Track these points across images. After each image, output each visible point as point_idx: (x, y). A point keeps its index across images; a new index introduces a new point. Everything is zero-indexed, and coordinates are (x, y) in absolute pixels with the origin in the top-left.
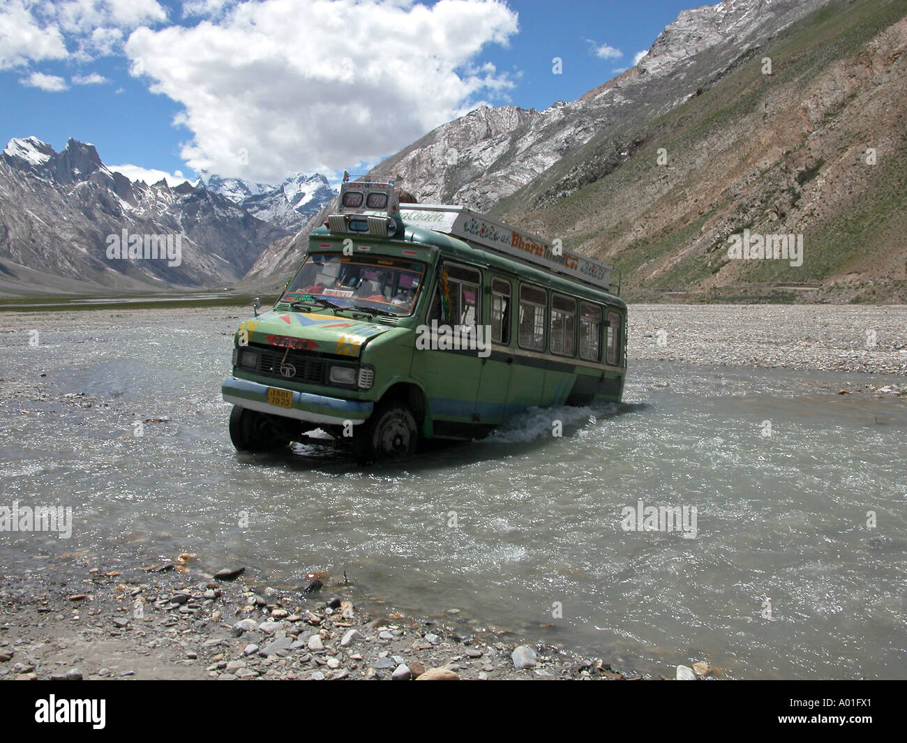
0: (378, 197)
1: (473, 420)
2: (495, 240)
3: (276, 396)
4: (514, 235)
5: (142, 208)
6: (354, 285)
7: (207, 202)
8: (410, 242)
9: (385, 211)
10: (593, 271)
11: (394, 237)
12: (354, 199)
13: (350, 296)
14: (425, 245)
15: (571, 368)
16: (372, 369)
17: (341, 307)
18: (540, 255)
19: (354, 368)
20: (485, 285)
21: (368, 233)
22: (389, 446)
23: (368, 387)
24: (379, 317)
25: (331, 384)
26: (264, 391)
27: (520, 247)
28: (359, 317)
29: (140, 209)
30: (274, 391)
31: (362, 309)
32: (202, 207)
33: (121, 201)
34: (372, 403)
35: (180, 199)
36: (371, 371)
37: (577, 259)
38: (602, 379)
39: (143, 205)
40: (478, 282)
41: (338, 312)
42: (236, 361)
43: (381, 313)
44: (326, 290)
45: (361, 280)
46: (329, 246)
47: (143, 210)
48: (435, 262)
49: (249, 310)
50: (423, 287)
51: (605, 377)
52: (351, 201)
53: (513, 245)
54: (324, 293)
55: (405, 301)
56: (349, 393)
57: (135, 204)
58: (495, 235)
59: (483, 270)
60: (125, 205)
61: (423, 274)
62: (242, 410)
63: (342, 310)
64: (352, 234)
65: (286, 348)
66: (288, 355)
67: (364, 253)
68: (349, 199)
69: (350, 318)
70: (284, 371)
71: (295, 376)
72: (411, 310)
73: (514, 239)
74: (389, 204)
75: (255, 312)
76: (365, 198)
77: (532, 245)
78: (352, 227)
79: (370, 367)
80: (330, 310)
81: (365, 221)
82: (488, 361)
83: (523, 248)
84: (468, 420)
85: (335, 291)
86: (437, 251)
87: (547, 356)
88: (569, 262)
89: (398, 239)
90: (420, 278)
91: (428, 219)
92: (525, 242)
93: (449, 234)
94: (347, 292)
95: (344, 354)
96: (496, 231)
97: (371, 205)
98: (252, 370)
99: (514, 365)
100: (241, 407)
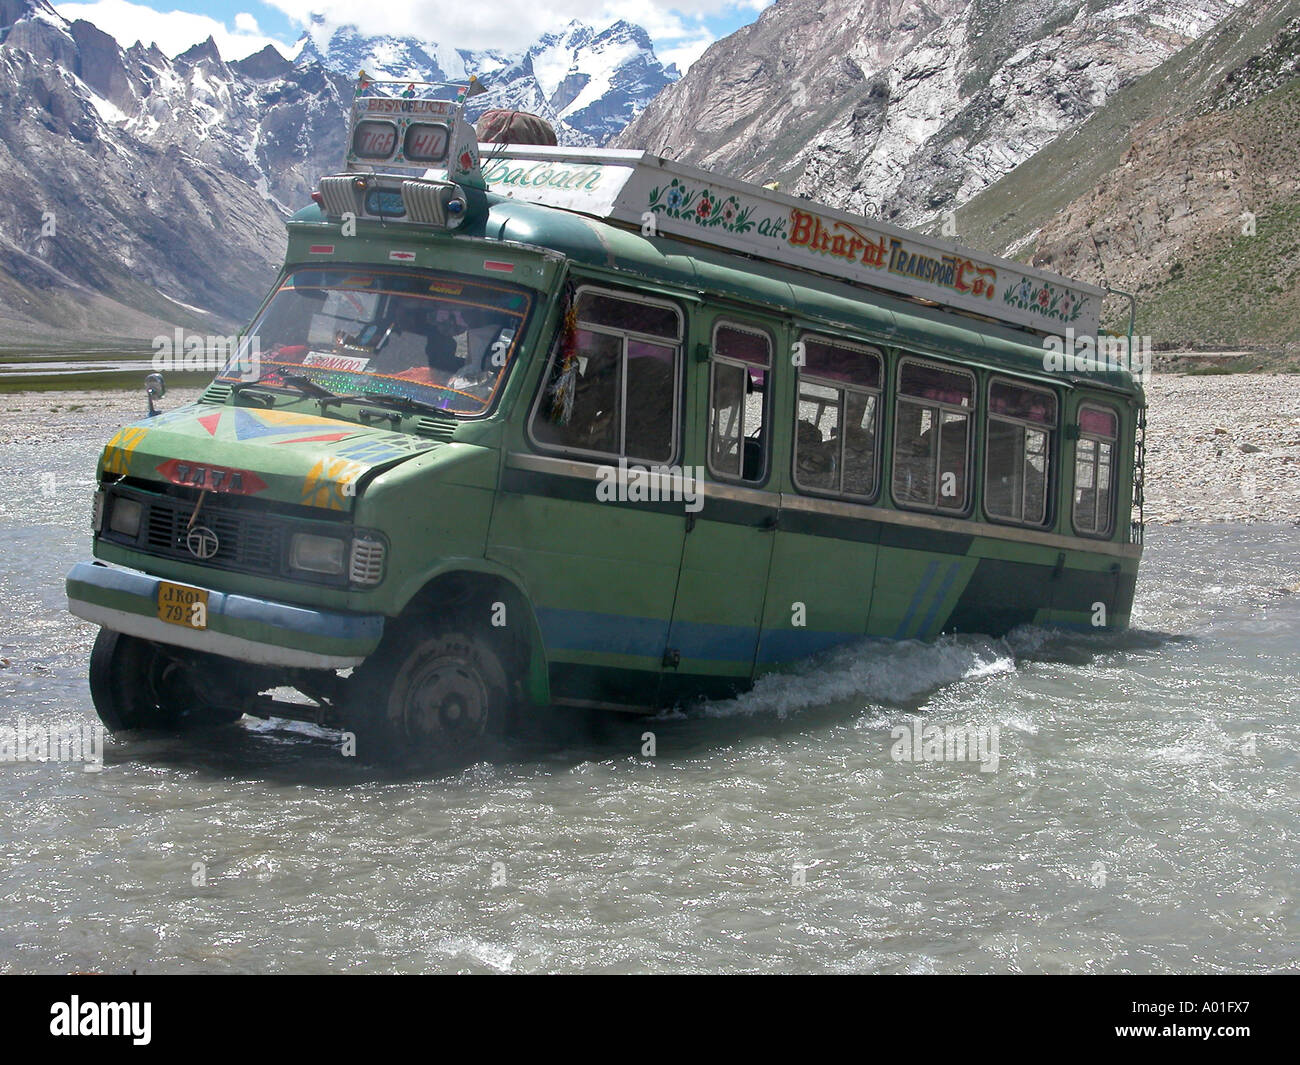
0: (430, 133)
1: (664, 665)
2: (741, 229)
3: (174, 603)
4: (798, 215)
5: (151, 119)
6: (372, 344)
7: (326, 101)
8: (495, 241)
9: (444, 167)
10: (1044, 299)
11: (462, 229)
12: (379, 138)
13: (360, 369)
14: (529, 247)
15: (959, 544)
16: (382, 540)
17: (339, 394)
18: (879, 263)
19: (342, 538)
20: (693, 341)
21: (404, 219)
22: (430, 722)
23: (372, 581)
24: (417, 419)
25: (291, 575)
26: (150, 588)
27: (815, 245)
28: (373, 418)
29: (146, 120)
30: (171, 590)
31: (381, 401)
32: (313, 114)
33: (94, 99)
34: (382, 620)
35: (254, 94)
36: (378, 545)
37: (991, 271)
38: (1057, 572)
39: (154, 111)
40: (675, 335)
41: (331, 408)
42: (100, 520)
43: (421, 410)
44: (311, 354)
45: (388, 332)
46: (330, 249)
47: (154, 124)
48: (554, 287)
49: (137, 400)
50: (523, 349)
51: (1067, 565)
52: (372, 144)
53: (794, 240)
54: (306, 362)
55: (479, 380)
56: (331, 596)
57: (132, 108)
58: (741, 218)
59: (690, 308)
60: (106, 110)
61: (524, 316)
62: (115, 639)
63: (338, 402)
64: (371, 221)
65: (200, 491)
66: (202, 508)
67: (401, 267)
68: (369, 139)
69: (353, 420)
70: (195, 543)
71: (217, 555)
72: (489, 403)
73: (796, 228)
74: (452, 149)
75: (151, 404)
76: (402, 136)
77: (853, 241)
78: (374, 207)
79: (377, 534)
80: (313, 401)
81: (397, 191)
82: (700, 523)
83: (824, 247)
84: (649, 663)
85: (331, 356)
86: (560, 264)
87: (884, 511)
88: (968, 279)
89: (466, 234)
90: (517, 327)
91: (564, 183)
92: (832, 232)
93: (606, 221)
94: (355, 359)
95: (318, 505)
96: (742, 208)
97: (417, 152)
98: (133, 542)
99: (779, 534)
100: (114, 633)
